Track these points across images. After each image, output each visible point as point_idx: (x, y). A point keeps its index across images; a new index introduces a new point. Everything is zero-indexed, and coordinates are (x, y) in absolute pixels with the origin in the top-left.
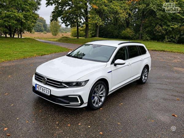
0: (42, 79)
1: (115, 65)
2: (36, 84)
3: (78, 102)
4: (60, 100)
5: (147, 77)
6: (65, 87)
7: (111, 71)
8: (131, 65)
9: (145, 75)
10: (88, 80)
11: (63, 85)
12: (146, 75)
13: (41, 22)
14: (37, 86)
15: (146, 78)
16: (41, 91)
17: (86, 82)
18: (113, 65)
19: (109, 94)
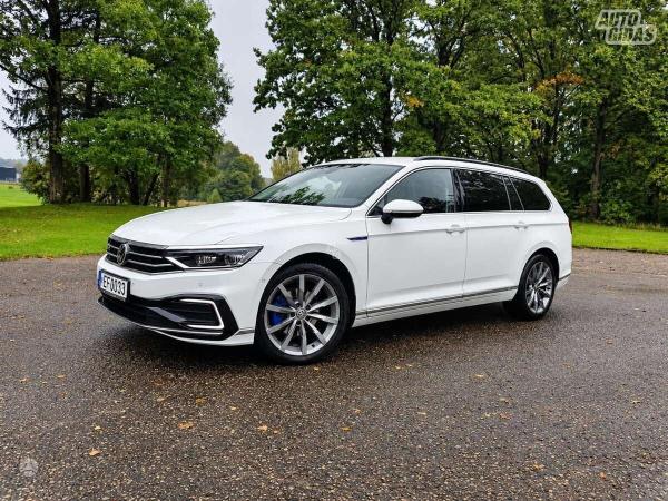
1: (388, 218)
2: (102, 272)
3: (218, 323)
4: (157, 314)
5: (552, 297)
6: (175, 268)
7: (366, 238)
8: (465, 233)
9: (544, 288)
10: (260, 249)
11: (169, 262)
12: (548, 292)
13: (244, 171)
15: (546, 301)
16: (109, 289)
17: (250, 253)
18: (378, 220)
19: (359, 321)
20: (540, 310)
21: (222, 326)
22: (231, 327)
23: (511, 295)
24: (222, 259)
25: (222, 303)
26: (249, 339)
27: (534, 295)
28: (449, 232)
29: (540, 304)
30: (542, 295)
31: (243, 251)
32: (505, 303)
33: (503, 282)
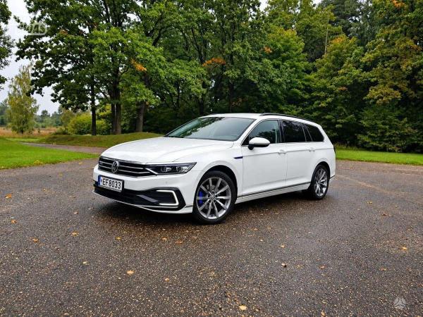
0: (110, 166)
1: (251, 148)
2: (100, 176)
3: (175, 202)
4: (142, 198)
5: (327, 187)
6: (151, 174)
7: (242, 157)
8: (286, 154)
9: (323, 182)
10: (195, 164)
11: (147, 171)
12: (325, 184)
14: (102, 178)
15: (324, 189)
16: (107, 186)
17: (190, 166)
18: (246, 148)
19: (238, 201)
20: (322, 195)
21: (177, 203)
22: (182, 204)
23: (306, 187)
24: (175, 169)
25: (178, 192)
26: (190, 210)
27: (318, 186)
28: (279, 154)
29: (322, 191)
30: (322, 186)
31: (187, 165)
32: (304, 191)
33: (302, 180)
